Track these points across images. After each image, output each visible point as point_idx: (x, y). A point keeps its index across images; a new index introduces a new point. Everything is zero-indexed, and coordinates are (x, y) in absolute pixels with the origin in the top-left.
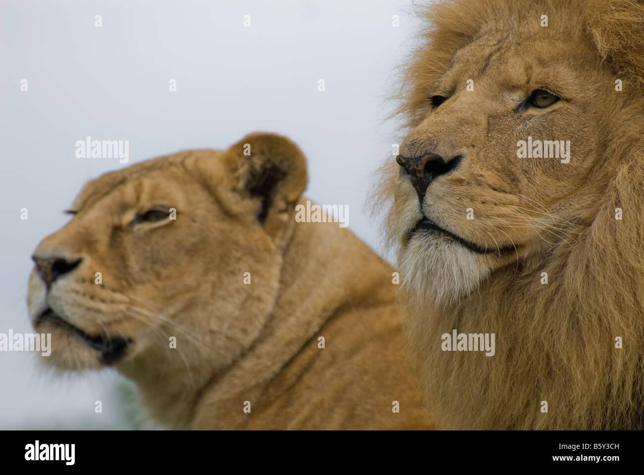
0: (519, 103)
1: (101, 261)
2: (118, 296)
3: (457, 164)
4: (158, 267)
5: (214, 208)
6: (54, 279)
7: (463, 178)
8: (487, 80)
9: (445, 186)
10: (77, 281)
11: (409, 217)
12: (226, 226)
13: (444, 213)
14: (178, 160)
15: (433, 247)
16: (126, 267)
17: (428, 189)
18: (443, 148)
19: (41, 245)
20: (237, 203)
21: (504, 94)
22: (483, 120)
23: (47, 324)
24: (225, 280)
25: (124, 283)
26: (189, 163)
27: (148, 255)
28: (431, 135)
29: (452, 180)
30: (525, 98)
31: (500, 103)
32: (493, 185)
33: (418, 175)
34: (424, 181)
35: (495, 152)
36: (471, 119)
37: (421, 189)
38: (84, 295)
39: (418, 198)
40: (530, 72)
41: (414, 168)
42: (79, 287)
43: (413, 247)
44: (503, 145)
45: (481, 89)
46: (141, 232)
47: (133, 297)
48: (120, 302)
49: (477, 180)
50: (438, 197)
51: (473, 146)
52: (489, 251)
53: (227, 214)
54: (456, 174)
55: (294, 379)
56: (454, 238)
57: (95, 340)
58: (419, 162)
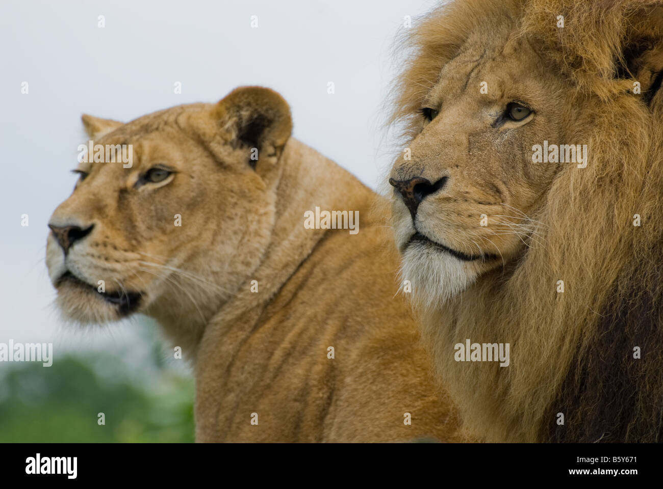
0: (496, 118)
1: (112, 224)
2: (131, 255)
3: (444, 184)
4: (163, 224)
5: (209, 161)
6: (71, 245)
7: (450, 196)
8: (467, 99)
9: (434, 205)
10: (91, 246)
11: (404, 232)
12: (220, 176)
13: (435, 228)
14: (172, 119)
15: (425, 256)
16: (134, 227)
17: (419, 207)
18: (429, 172)
19: (56, 213)
20: (229, 154)
21: (482, 110)
22: (464, 139)
23: (67, 283)
24: (223, 225)
25: (134, 242)
26: (182, 120)
27: (154, 213)
28: (417, 160)
29: (440, 199)
30: (501, 113)
31: (479, 120)
32: (478, 199)
33: (408, 196)
34: (415, 201)
35: (476, 169)
36: (453, 140)
37: (413, 208)
38: (99, 257)
39: (410, 215)
40: (503, 87)
41: (404, 190)
42: (94, 251)
43: (408, 256)
44: (483, 162)
45: (462, 109)
46: (146, 193)
47: (143, 253)
48: (133, 260)
49: (464, 197)
50: (429, 215)
51: (457, 166)
52: (475, 258)
53: (221, 166)
54: (443, 193)
55: (290, 295)
56: (443, 248)
57: (111, 296)
58: (409, 185)
